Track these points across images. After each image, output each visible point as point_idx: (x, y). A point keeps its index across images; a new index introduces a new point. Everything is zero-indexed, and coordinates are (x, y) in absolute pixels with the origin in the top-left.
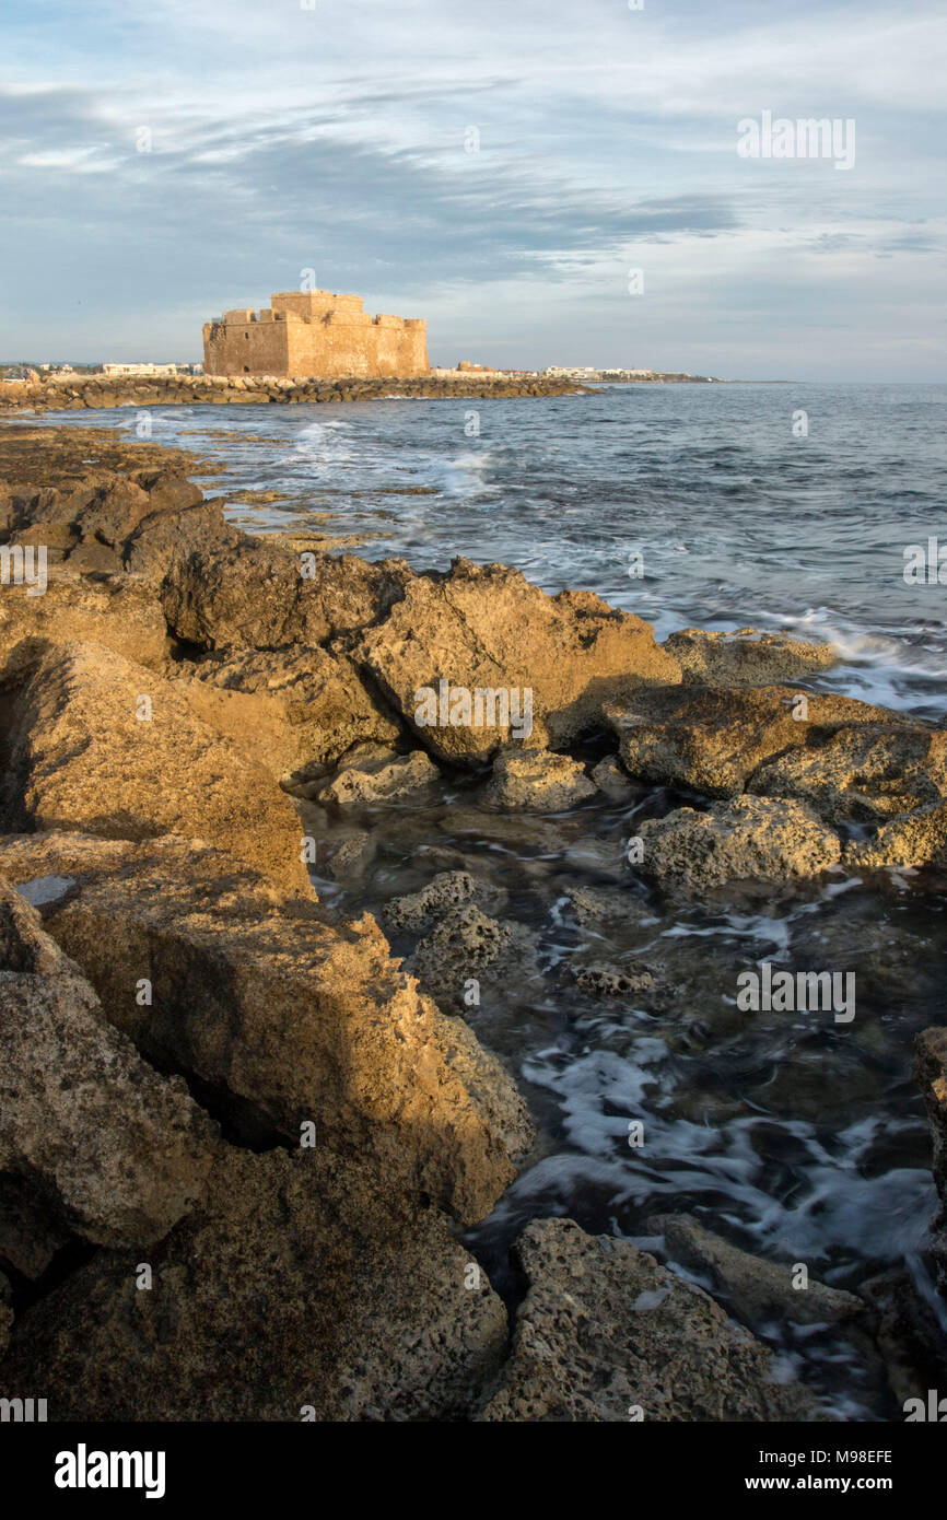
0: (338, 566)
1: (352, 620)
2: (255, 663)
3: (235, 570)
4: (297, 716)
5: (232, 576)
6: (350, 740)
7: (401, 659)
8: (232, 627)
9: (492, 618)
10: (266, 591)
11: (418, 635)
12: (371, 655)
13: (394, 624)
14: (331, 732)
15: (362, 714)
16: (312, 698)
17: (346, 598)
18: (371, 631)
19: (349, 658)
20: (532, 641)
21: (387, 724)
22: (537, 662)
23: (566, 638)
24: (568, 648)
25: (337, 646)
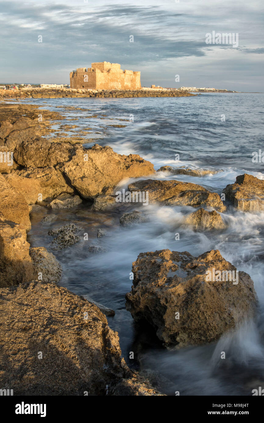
0: (60, 146)
1: (62, 160)
2: (35, 171)
3: (32, 146)
4: (44, 185)
5: (31, 148)
6: (60, 192)
7: (74, 171)
8: (31, 162)
9: (101, 161)
10: (40, 152)
11: (79, 164)
12: (65, 169)
13: (73, 161)
14: (55, 190)
15: (63, 185)
16: (48, 180)
17: (61, 154)
18: (66, 163)
19: (60, 170)
20: (112, 167)
21: (70, 188)
22: (113, 173)
23: (122, 167)
24: (122, 169)
25: (57, 167)
